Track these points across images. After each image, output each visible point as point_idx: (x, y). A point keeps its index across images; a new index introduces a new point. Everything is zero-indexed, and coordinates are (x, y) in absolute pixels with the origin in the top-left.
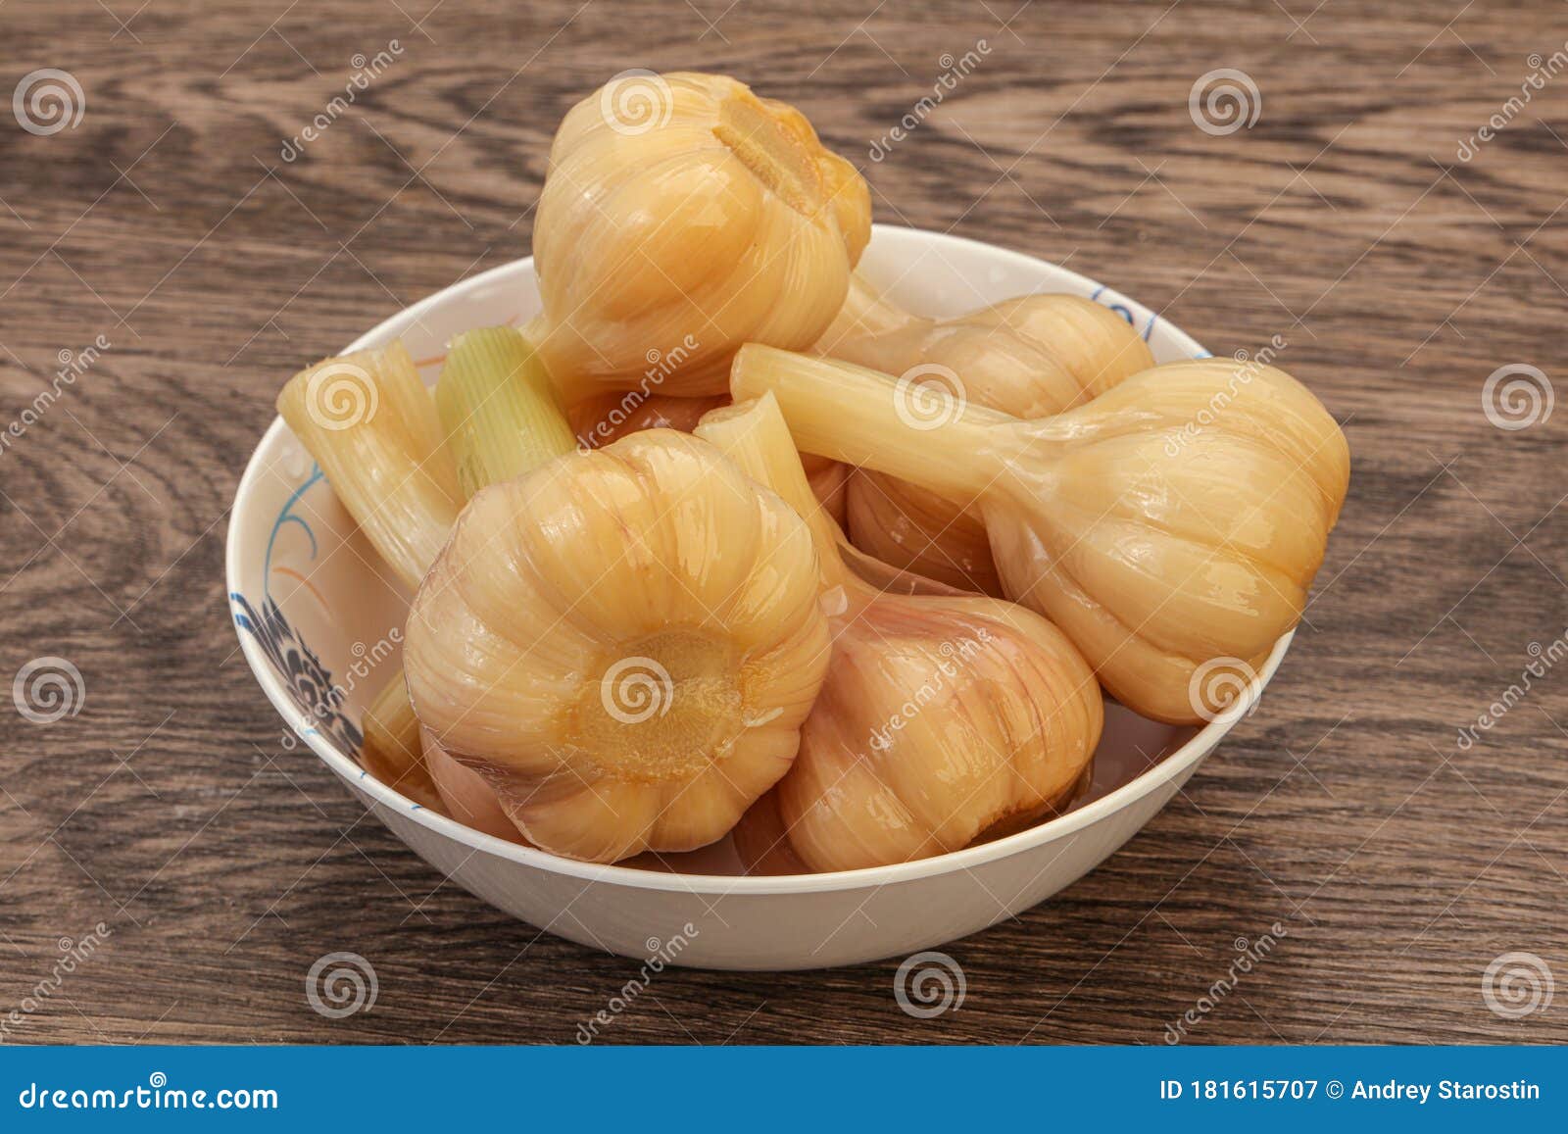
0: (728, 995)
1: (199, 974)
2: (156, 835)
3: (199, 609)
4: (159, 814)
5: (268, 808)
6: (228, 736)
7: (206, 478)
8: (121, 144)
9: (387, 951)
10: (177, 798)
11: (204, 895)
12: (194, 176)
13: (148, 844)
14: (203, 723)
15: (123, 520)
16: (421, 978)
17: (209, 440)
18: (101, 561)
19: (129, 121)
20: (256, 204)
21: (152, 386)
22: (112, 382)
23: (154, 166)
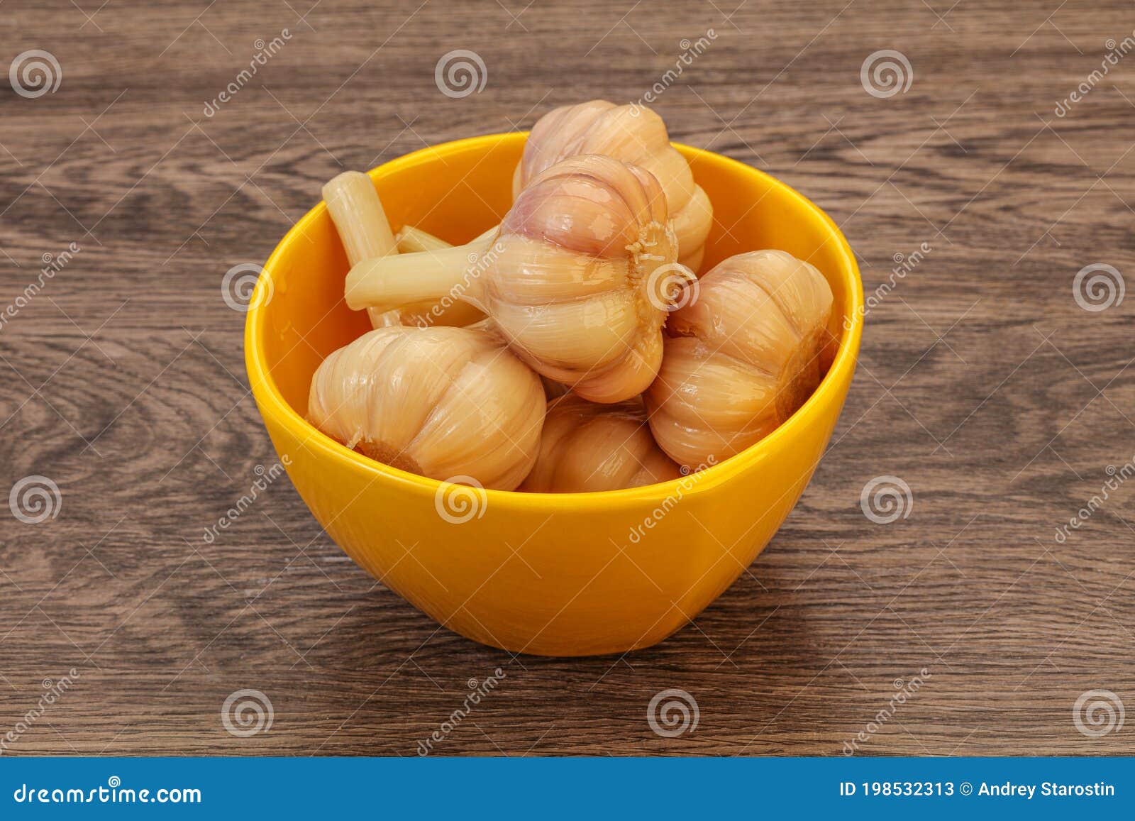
0: (577, 674)
1: (275, 685)
2: (237, 607)
3: (239, 475)
4: (236, 594)
5: (298, 588)
6: (269, 547)
7: (231, 399)
8: (147, 205)
9: (380, 664)
10: (245, 586)
11: (270, 639)
12: (193, 221)
13: (232, 612)
14: (253, 541)
15: (185, 426)
16: (401, 678)
17: (228, 377)
18: (178, 451)
19: (149, 191)
20: (232, 235)
21: (188, 347)
22: (166, 346)
23: (169, 217)
